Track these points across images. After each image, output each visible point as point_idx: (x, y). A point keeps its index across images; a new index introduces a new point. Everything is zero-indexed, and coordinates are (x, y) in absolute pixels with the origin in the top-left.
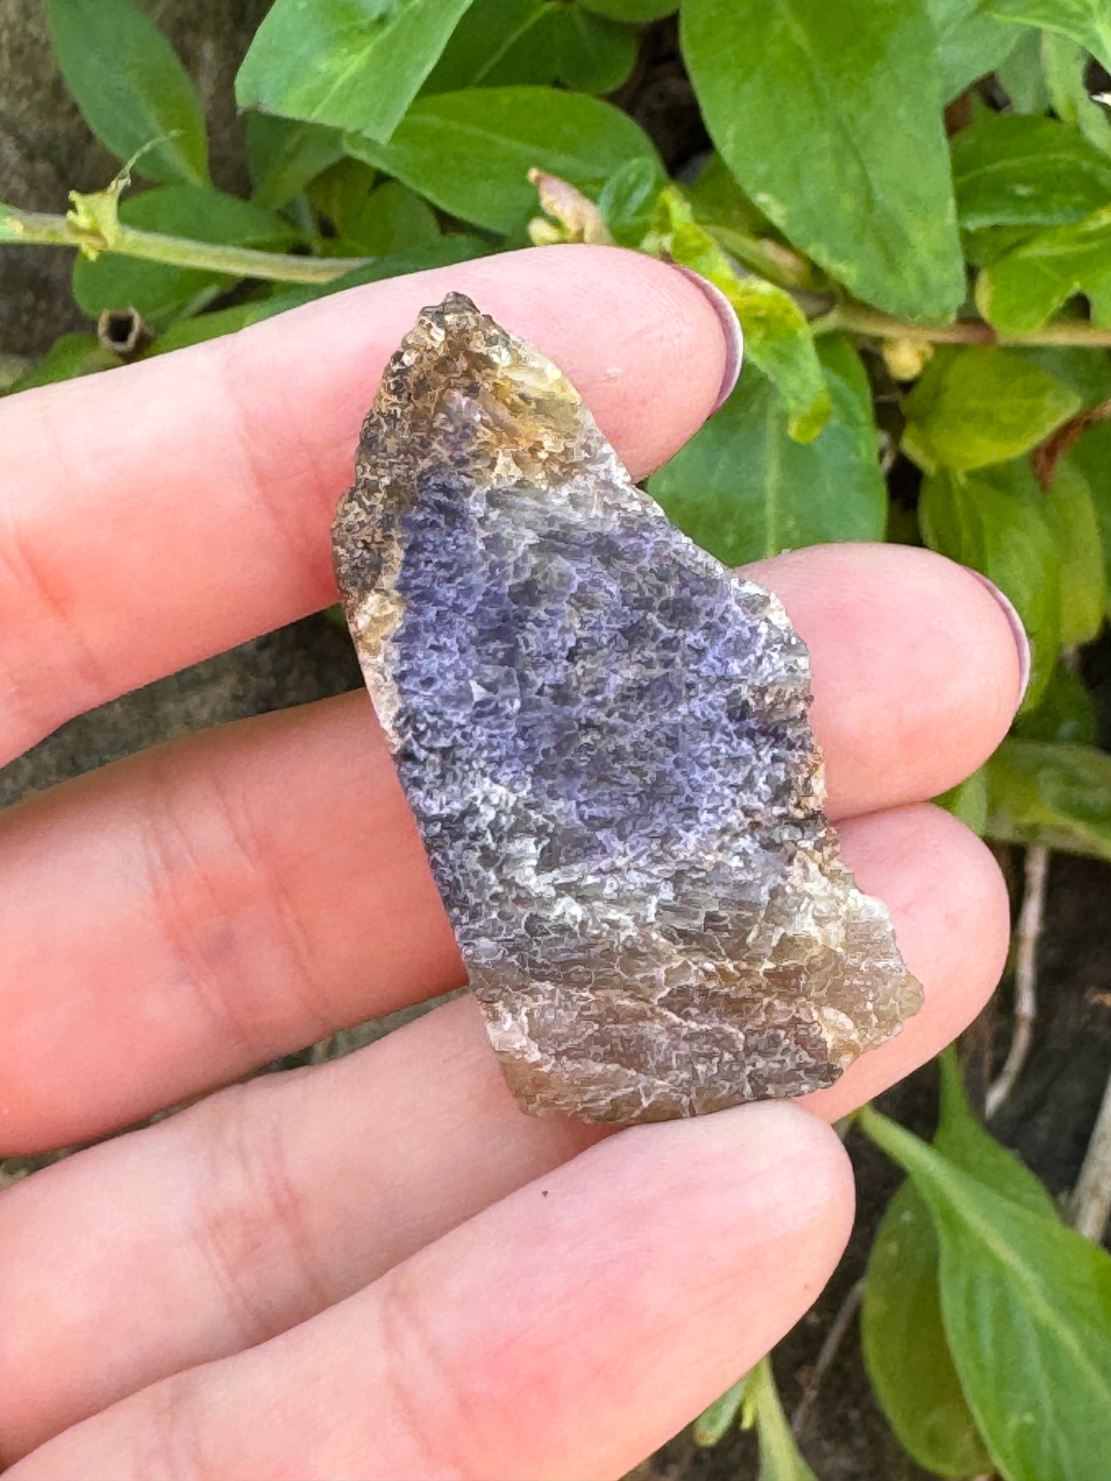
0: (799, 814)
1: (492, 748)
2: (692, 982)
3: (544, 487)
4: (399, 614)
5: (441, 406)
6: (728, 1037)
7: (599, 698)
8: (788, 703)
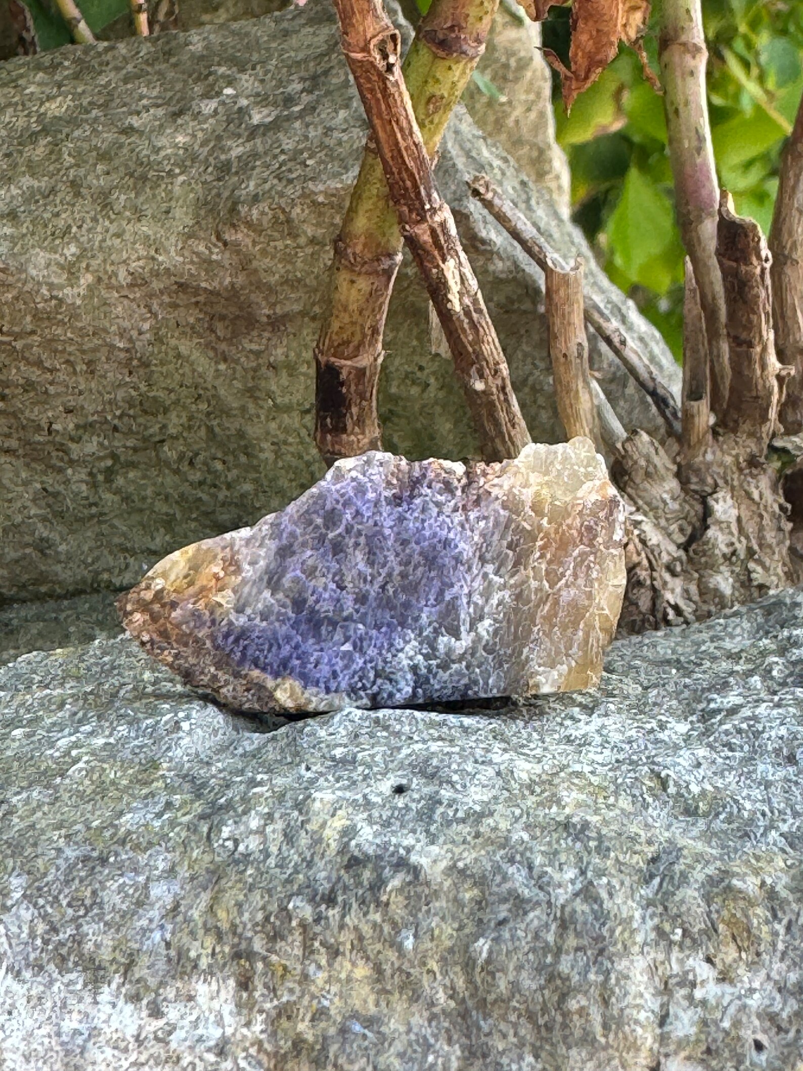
0: (464, 481)
1: (382, 647)
2: (544, 566)
4: (291, 681)
5: (178, 626)
6: (580, 555)
8: (399, 470)
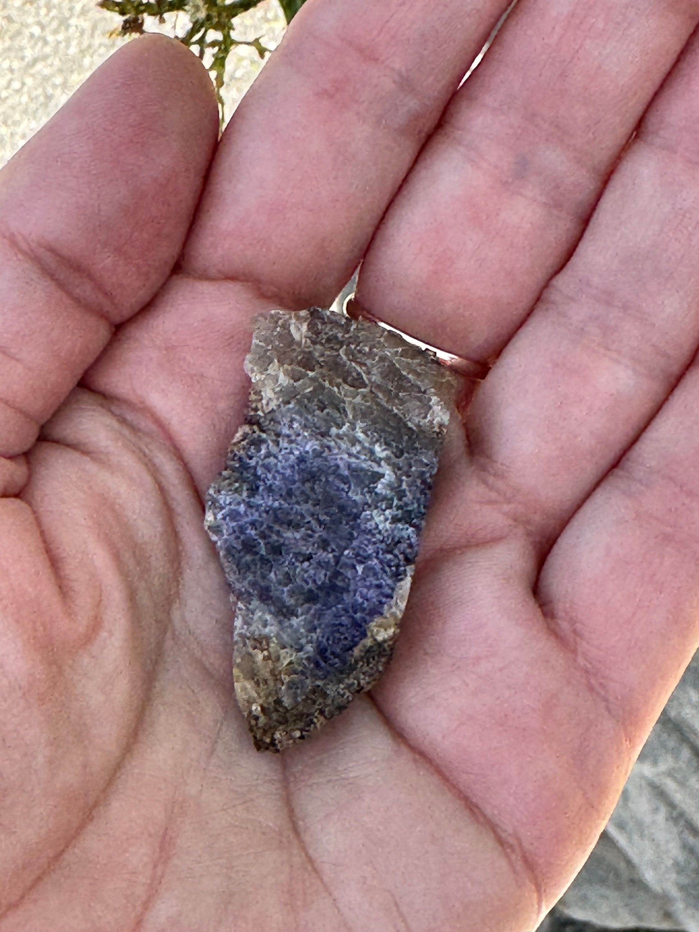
0: (255, 428)
1: (369, 540)
2: (347, 387)
3: (274, 639)
4: (373, 624)
5: (297, 704)
6: (346, 354)
7: (309, 532)
8: (229, 478)
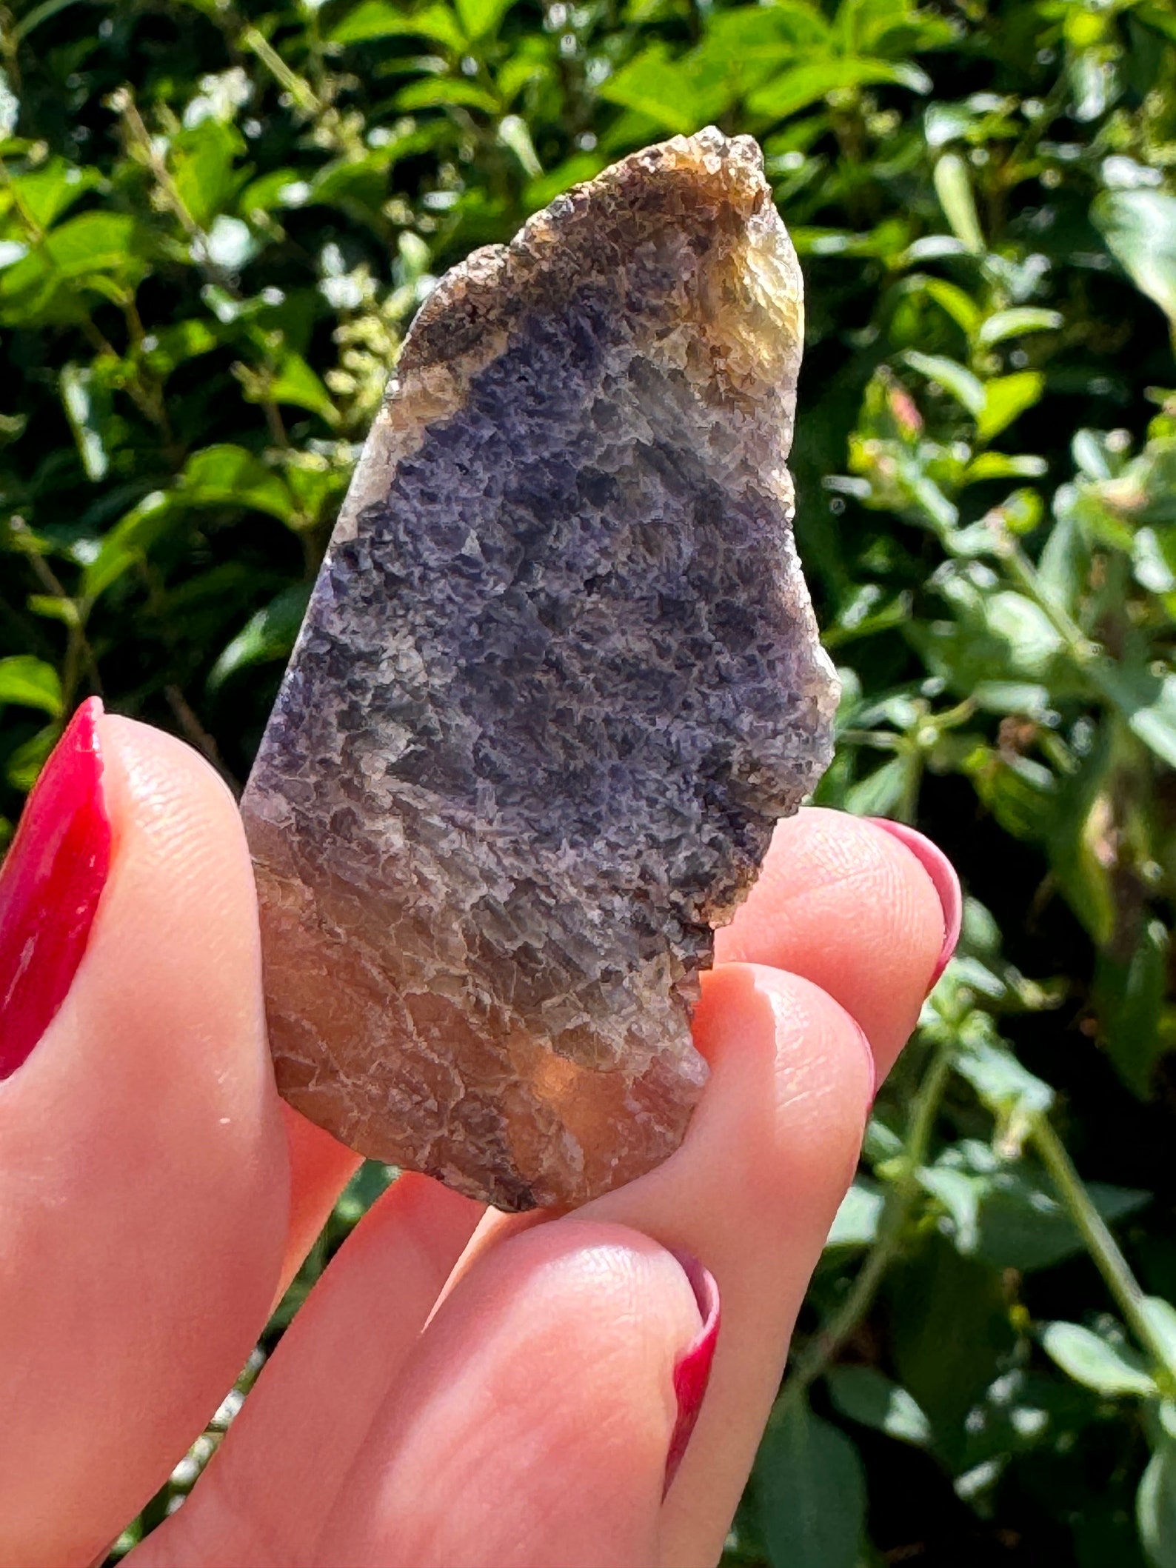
0: (694, 917)
1: (441, 612)
2: (457, 1001)
3: (697, 396)
5: (658, 235)
6: (447, 1083)
7: (587, 646)
8: (769, 798)
